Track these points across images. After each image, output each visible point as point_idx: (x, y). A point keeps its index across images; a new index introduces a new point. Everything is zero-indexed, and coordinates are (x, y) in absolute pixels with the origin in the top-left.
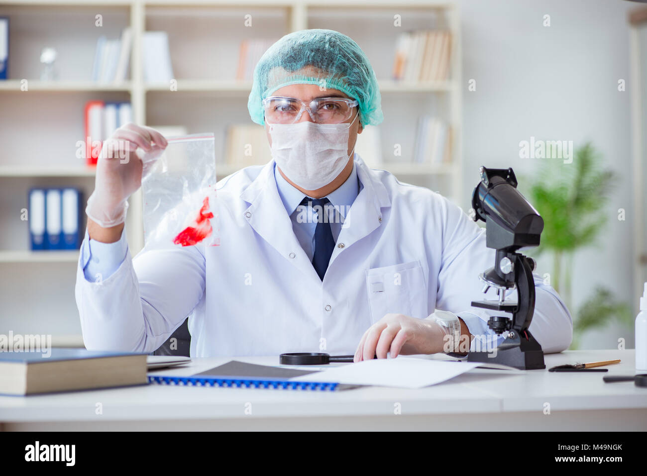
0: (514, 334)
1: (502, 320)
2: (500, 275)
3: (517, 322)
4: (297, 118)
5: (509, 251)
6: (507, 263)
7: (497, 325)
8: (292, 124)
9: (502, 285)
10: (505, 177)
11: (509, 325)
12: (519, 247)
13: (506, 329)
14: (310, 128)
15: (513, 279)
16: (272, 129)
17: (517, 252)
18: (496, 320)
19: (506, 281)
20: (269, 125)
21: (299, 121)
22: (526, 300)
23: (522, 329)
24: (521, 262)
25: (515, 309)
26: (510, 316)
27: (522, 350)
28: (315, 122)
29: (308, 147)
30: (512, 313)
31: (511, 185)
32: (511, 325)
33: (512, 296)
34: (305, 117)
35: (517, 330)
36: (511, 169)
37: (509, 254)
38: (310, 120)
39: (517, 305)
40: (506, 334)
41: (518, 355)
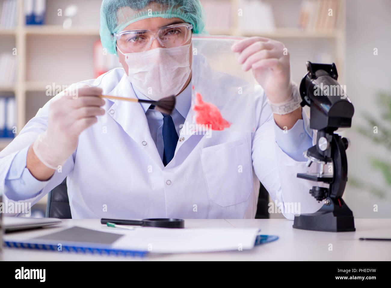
0: (329, 201)
1: (322, 189)
2: (320, 152)
3: (332, 191)
4: (148, 46)
5: (328, 131)
6: (324, 141)
7: (317, 194)
8: (144, 51)
9: (321, 160)
10: (328, 71)
11: (326, 194)
12: (336, 129)
13: (324, 197)
14: (161, 53)
15: (329, 156)
16: (127, 57)
17: (335, 132)
18: (317, 189)
19: (325, 156)
20: (125, 54)
21: (150, 48)
22: (339, 173)
23: (336, 197)
24: (336, 142)
25: (331, 181)
26: (327, 186)
27: (335, 215)
28: (164, 47)
29: (161, 69)
30: (329, 183)
31: (332, 77)
32: (328, 194)
33: (329, 170)
34: (155, 44)
35: (332, 199)
36: (334, 64)
37: (327, 135)
38: (160, 46)
39: (332, 177)
40: (325, 202)
41: (333, 220)
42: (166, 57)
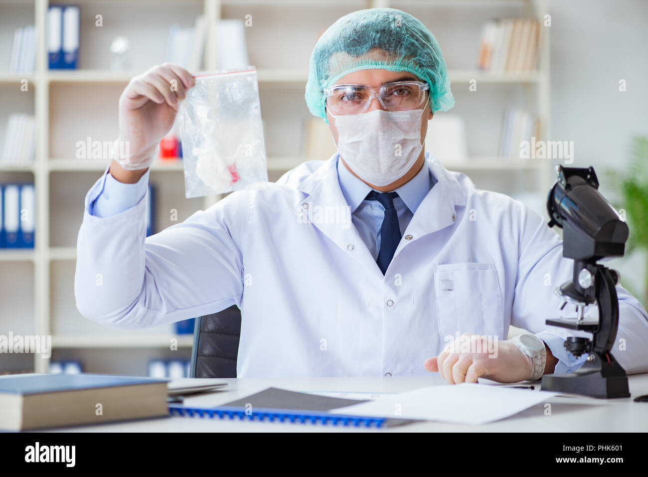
0: (594, 357)
1: (581, 340)
2: (579, 290)
3: (597, 344)
4: (366, 107)
5: (589, 262)
6: (586, 275)
7: (575, 347)
8: (360, 114)
9: (580, 301)
10: (585, 177)
11: (588, 347)
12: (600, 258)
13: (585, 351)
14: (382, 117)
15: (593, 294)
17: (599, 263)
18: (574, 340)
19: (585, 296)
20: (335, 117)
21: (369, 110)
22: (608, 318)
23: (604, 351)
24: (602, 275)
25: (596, 329)
26: (589, 336)
27: (603, 376)
28: (387, 110)
29: (380, 138)
30: (592, 332)
31: (592, 186)
32: (590, 347)
33: (592, 313)
34: (375, 105)
35: (598, 353)
36: (592, 168)
37: (589, 266)
38: (381, 108)
39: (597, 323)
40: (586, 357)
41: (601, 383)
42: (388, 123)
